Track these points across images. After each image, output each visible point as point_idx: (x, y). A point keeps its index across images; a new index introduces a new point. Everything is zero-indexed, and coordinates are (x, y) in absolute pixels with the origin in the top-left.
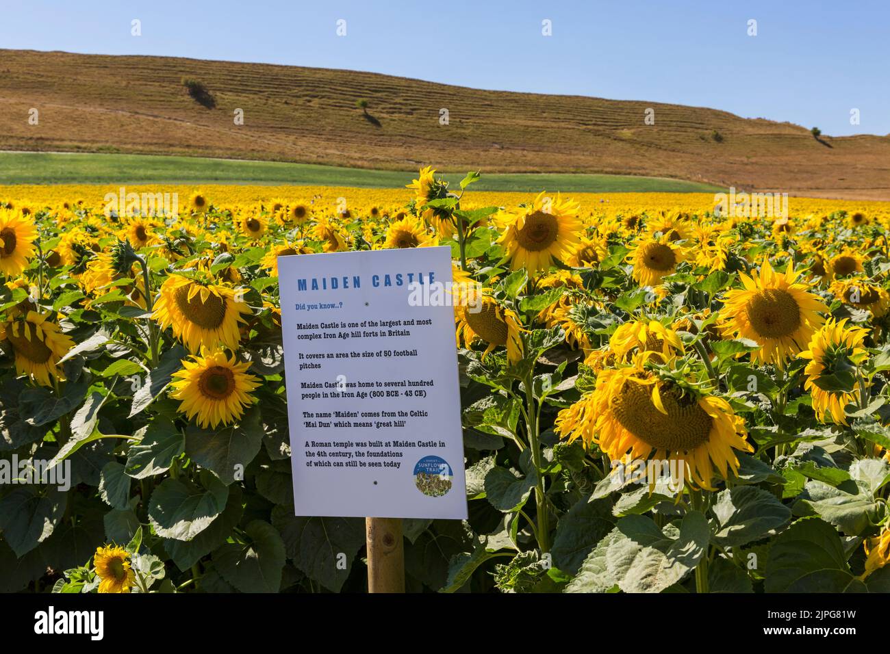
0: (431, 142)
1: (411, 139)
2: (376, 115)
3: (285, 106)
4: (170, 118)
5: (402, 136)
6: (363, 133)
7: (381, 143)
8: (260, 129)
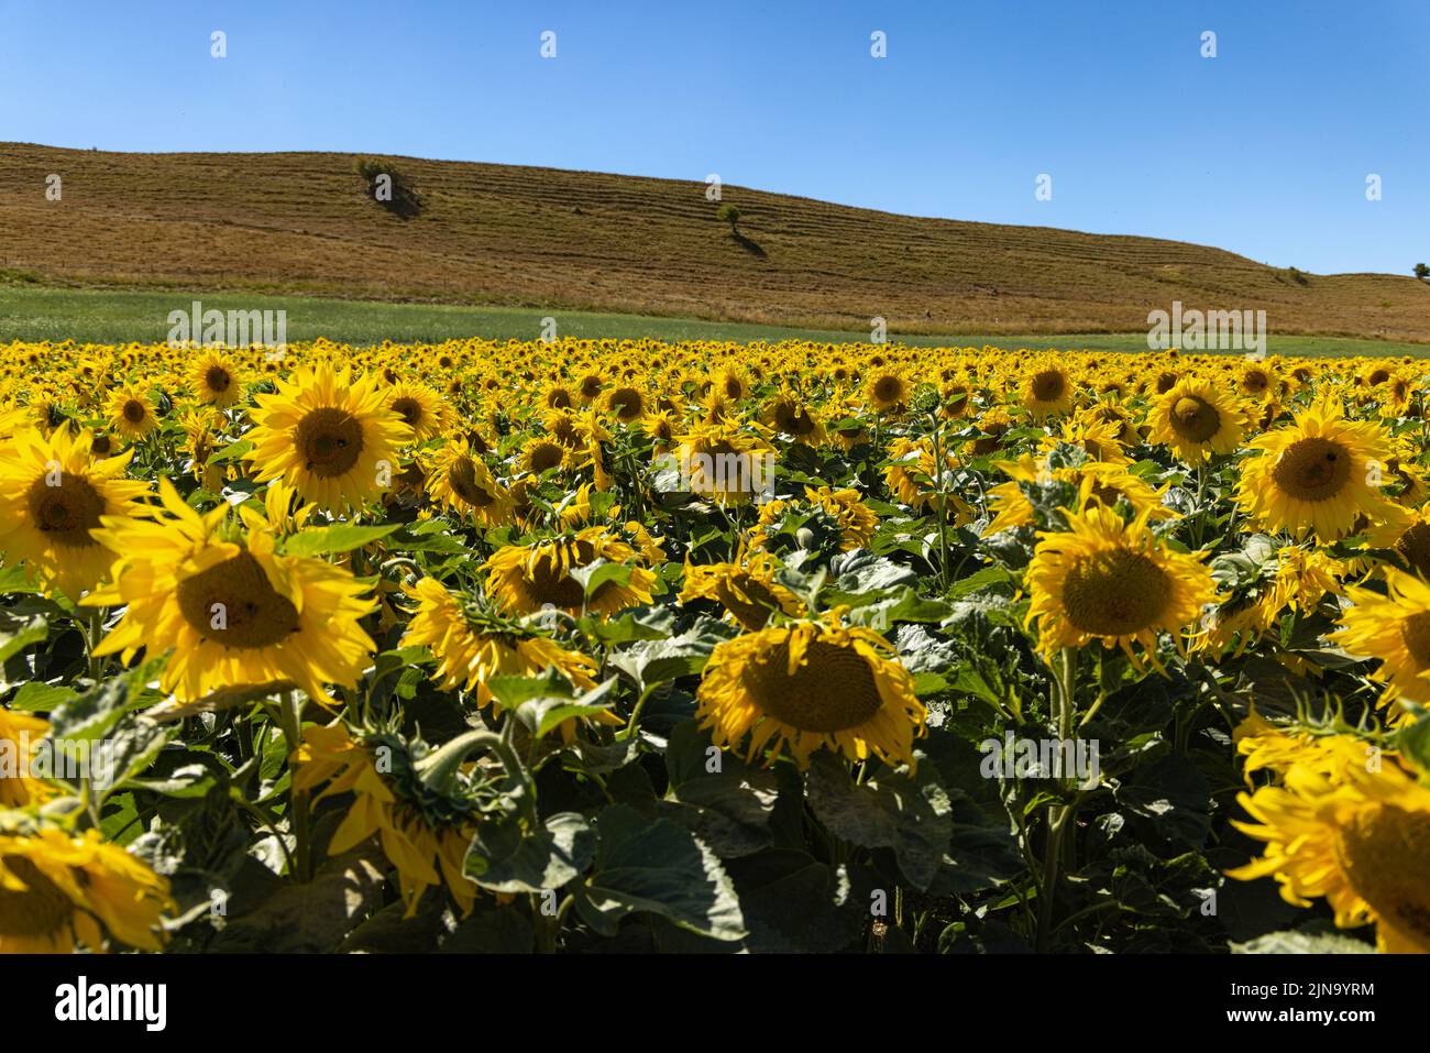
0: (866, 284)
1: (829, 279)
2: (755, 236)
3: (576, 217)
4: (306, 233)
5: (812, 272)
6: (736, 267)
7: (775, 286)
8: (518, 257)
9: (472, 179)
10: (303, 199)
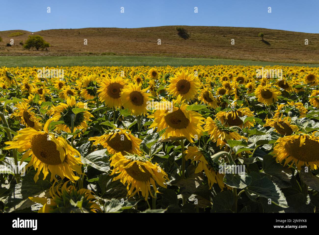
0: (298, 51)
1: (287, 50)
2: (268, 40)
3: (224, 37)
4: (165, 43)
5: (283, 49)
6: (262, 48)
7: (272, 52)
8: (210, 47)
9: (200, 30)
10: (165, 36)
